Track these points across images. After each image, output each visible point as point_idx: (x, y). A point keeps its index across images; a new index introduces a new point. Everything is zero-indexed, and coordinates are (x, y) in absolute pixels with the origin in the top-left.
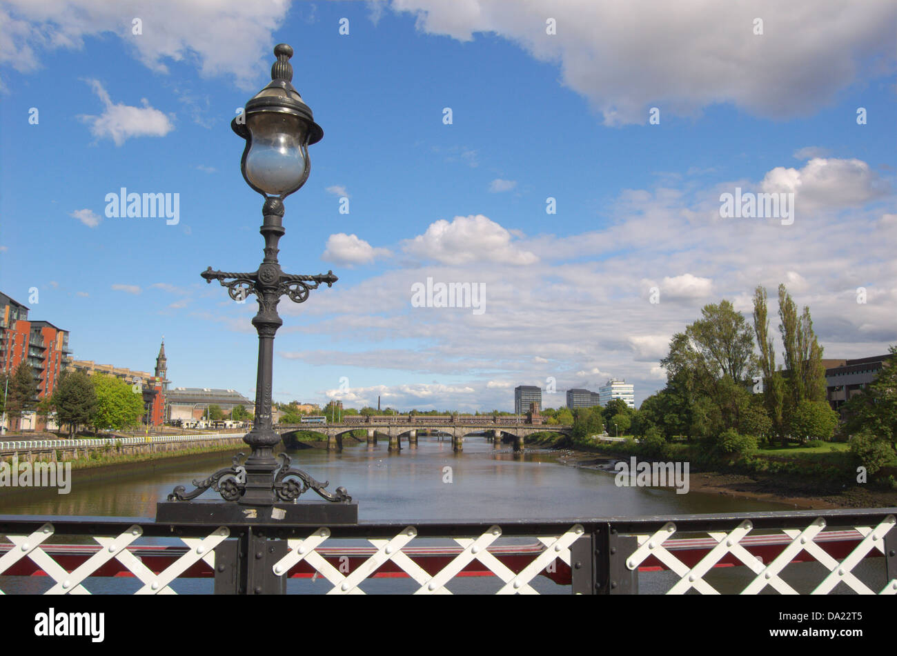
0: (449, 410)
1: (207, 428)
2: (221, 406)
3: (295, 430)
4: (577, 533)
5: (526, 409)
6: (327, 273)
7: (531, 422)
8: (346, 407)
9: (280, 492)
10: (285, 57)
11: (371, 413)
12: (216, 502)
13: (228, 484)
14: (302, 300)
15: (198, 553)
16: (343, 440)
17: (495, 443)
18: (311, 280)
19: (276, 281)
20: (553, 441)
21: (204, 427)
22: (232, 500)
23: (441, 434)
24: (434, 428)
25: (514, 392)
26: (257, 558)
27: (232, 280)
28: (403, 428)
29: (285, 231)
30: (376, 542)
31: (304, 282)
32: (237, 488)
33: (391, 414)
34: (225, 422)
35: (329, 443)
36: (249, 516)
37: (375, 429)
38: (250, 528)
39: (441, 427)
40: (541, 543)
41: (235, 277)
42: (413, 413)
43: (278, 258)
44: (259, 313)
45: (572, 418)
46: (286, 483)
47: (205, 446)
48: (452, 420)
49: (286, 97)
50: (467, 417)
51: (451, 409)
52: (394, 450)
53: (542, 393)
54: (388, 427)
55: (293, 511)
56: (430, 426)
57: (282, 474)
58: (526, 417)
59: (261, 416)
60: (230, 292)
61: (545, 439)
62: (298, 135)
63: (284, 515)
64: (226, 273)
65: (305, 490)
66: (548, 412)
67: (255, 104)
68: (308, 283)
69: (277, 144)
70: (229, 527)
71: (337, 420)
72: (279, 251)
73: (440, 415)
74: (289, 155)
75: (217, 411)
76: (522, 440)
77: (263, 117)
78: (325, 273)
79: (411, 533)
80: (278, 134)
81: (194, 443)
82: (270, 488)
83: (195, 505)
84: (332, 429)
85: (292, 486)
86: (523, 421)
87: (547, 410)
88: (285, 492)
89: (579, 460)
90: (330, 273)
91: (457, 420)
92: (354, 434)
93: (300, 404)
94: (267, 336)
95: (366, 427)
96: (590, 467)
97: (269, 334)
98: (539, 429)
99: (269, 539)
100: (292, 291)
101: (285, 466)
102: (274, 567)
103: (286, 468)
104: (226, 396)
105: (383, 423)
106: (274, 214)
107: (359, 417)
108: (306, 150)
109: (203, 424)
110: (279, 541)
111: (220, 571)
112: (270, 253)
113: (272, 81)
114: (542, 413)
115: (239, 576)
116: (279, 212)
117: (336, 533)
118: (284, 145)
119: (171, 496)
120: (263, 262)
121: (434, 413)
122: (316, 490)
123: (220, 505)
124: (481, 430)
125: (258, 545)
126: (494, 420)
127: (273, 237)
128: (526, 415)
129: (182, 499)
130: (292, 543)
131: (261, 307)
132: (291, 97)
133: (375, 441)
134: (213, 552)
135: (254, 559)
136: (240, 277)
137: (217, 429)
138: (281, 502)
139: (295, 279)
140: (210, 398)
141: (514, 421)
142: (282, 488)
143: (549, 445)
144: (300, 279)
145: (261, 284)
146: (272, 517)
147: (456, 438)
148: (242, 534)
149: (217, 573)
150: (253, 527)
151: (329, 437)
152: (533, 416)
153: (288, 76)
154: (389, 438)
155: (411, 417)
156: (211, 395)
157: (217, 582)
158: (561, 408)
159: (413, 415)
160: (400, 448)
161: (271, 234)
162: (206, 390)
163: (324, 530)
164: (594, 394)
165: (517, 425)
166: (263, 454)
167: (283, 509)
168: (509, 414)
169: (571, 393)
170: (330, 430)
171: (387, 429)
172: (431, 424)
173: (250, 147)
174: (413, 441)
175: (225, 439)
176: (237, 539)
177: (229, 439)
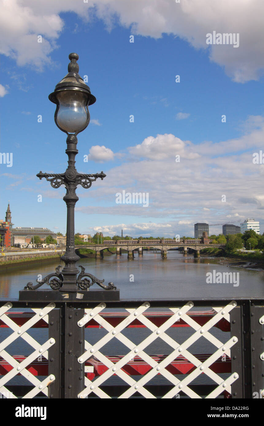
0: (159, 237)
1: (33, 248)
2: (40, 236)
3: (78, 248)
4: (233, 305)
5: (201, 235)
6: (101, 173)
7: (203, 243)
8: (104, 236)
9: (80, 285)
10: (75, 60)
11: (118, 238)
12: (48, 291)
13: (54, 281)
14: (88, 187)
15: (40, 316)
16: (104, 253)
17: (184, 254)
18: (92, 177)
19: (75, 177)
20: (215, 253)
21: (31, 247)
22: (56, 289)
23: (155, 249)
24: (151, 246)
25: (194, 227)
26: (70, 318)
27: (52, 177)
28: (135, 246)
29: (78, 152)
30: (129, 310)
31: (89, 178)
32: (59, 283)
33: (128, 239)
34: (42, 244)
35: (96, 255)
36: (65, 297)
37: (120, 247)
38: (66, 303)
39: (155, 245)
40: (213, 310)
41: (54, 176)
42: (140, 238)
43: (75, 166)
44: (67, 194)
45: (226, 240)
46: (83, 281)
47: (32, 257)
48: (161, 242)
49: (76, 82)
50: (169, 240)
51: (161, 237)
52: (131, 258)
53: (209, 226)
54: (127, 246)
55: (87, 295)
56: (150, 245)
57: (81, 276)
58: (201, 240)
59: (70, 247)
60: (52, 184)
61: (211, 252)
62: (83, 101)
63: (83, 296)
64: (49, 174)
65: (92, 284)
66: (213, 237)
67: (60, 86)
68: (91, 178)
69: (73, 106)
70: (55, 303)
71: (100, 243)
72: (75, 162)
73: (154, 239)
74: (79, 112)
75: (38, 239)
76: (198, 252)
77: (65, 93)
78: (99, 173)
79: (147, 305)
80: (73, 101)
81: (27, 256)
82: (75, 283)
83: (38, 292)
84: (98, 247)
85: (86, 282)
86: (199, 242)
87: (212, 236)
88: (83, 285)
89: (230, 262)
90: (102, 173)
91: (163, 242)
92: (109, 250)
93: (80, 234)
94: (70, 206)
95: (116, 246)
96: (236, 266)
97: (72, 205)
98: (208, 246)
99: (75, 309)
100: (82, 182)
101: (82, 272)
102: (78, 323)
103: (83, 273)
104: (42, 231)
105: (124, 244)
106: (72, 143)
107: (112, 241)
108: (87, 109)
109: (31, 246)
110: (80, 310)
111: (51, 325)
112: (71, 163)
113: (68, 73)
114: (210, 237)
115: (61, 327)
116: (75, 142)
117: (109, 305)
118: (77, 107)
119: (26, 288)
120: (67, 168)
121: (151, 238)
122: (99, 284)
123: (50, 292)
124: (177, 247)
125: (70, 311)
126: (184, 242)
127: (72, 155)
128: (200, 238)
129: (32, 289)
130: (86, 310)
131: (67, 191)
132: (79, 82)
133: (120, 254)
134: (48, 315)
135: (68, 318)
136: (56, 176)
137: (38, 248)
138: (81, 290)
139: (84, 176)
140: (34, 232)
141: (194, 242)
142: (81, 283)
143: (213, 254)
144: (87, 176)
145: (68, 179)
146: (77, 297)
147: (163, 251)
148: (62, 306)
149: (50, 326)
150: (67, 303)
151: (96, 252)
152: (205, 239)
153: (76, 70)
154: (128, 251)
155: (139, 241)
156: (35, 231)
157: (50, 330)
158: (220, 235)
159: (140, 240)
160: (134, 257)
161: (71, 153)
162: (32, 228)
163: (103, 304)
164: (238, 228)
165: (196, 244)
166: (71, 266)
167: (82, 294)
168: (191, 238)
169: (225, 227)
170: (97, 248)
171: (127, 247)
172: (150, 244)
173: (59, 108)
174: (141, 253)
175: (42, 253)
176: (59, 309)
177: (44, 253)
